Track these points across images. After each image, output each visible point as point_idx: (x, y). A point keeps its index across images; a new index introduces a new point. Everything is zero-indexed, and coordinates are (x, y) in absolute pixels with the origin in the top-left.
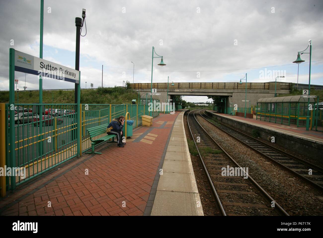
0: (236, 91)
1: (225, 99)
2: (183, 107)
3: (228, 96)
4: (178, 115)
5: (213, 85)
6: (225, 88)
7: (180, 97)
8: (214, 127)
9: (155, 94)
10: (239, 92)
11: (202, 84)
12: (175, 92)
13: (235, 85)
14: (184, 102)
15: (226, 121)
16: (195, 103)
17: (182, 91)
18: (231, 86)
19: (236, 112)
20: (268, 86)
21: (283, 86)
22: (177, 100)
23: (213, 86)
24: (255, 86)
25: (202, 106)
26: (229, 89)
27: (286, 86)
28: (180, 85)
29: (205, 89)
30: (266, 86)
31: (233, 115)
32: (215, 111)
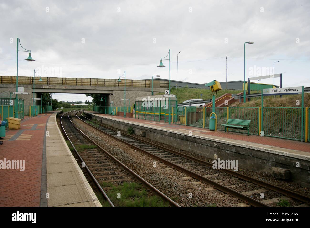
0: (117, 88)
1: (105, 98)
2: (54, 108)
3: (109, 94)
4: (49, 118)
5: (91, 81)
6: (105, 85)
7: (50, 95)
8: (92, 128)
9: (22, 93)
10: (120, 89)
11: (78, 80)
12: (43, 89)
13: (115, 82)
14: (55, 101)
15: (106, 121)
16: (70, 102)
17: (53, 88)
18: (112, 83)
19: (117, 112)
20: (148, 84)
21: (162, 84)
22: (46, 99)
23: (91, 83)
24: (136, 83)
25: (79, 105)
26: (109, 86)
27: (165, 85)
28: (50, 81)
29: (81, 86)
30: (146, 84)
31: (114, 115)
32: (95, 111)
